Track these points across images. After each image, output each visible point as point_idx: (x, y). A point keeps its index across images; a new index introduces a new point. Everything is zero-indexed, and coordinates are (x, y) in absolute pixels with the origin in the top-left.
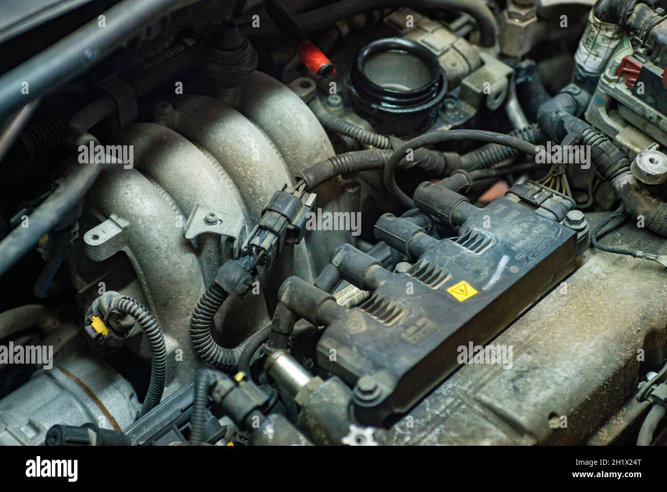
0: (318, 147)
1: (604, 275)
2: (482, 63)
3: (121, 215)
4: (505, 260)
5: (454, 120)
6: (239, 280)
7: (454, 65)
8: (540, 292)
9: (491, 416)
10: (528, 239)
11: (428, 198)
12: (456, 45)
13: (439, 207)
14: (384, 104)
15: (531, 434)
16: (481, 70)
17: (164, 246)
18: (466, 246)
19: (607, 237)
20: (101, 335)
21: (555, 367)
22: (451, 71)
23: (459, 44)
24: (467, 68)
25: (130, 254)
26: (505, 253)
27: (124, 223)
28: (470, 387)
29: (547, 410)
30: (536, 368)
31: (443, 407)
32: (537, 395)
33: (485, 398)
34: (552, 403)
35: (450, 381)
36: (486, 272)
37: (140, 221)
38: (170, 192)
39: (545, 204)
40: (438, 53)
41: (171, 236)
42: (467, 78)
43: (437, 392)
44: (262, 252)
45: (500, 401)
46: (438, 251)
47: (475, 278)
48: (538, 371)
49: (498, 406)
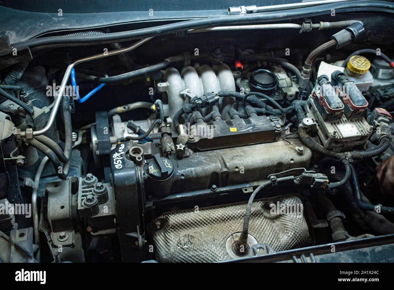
0: (230, 88)
1: (281, 146)
2: (292, 86)
3: (169, 82)
4: (251, 128)
5: (276, 98)
6: (188, 108)
7: (283, 84)
8: (259, 141)
9: (222, 161)
10: (261, 126)
11: (247, 109)
12: (286, 79)
13: (248, 112)
14: (257, 86)
15: (228, 168)
16: (290, 88)
17: (175, 93)
18: (245, 122)
19: (290, 139)
20: (153, 109)
21: (247, 158)
22: (281, 85)
23: (288, 79)
24: (287, 86)
25: (168, 93)
26: (252, 127)
27: (168, 84)
28: (222, 153)
29: (236, 165)
30: (242, 156)
31: (212, 154)
32: (236, 161)
33: (223, 156)
34: (239, 164)
35: (219, 150)
36: (243, 128)
37: (172, 85)
38: (185, 83)
39: (275, 122)
40: (279, 79)
41: (177, 92)
42: (284, 88)
43: (214, 151)
44: (196, 104)
45: (226, 158)
46: (237, 120)
47: (239, 128)
48: (242, 157)
49: (225, 159)
